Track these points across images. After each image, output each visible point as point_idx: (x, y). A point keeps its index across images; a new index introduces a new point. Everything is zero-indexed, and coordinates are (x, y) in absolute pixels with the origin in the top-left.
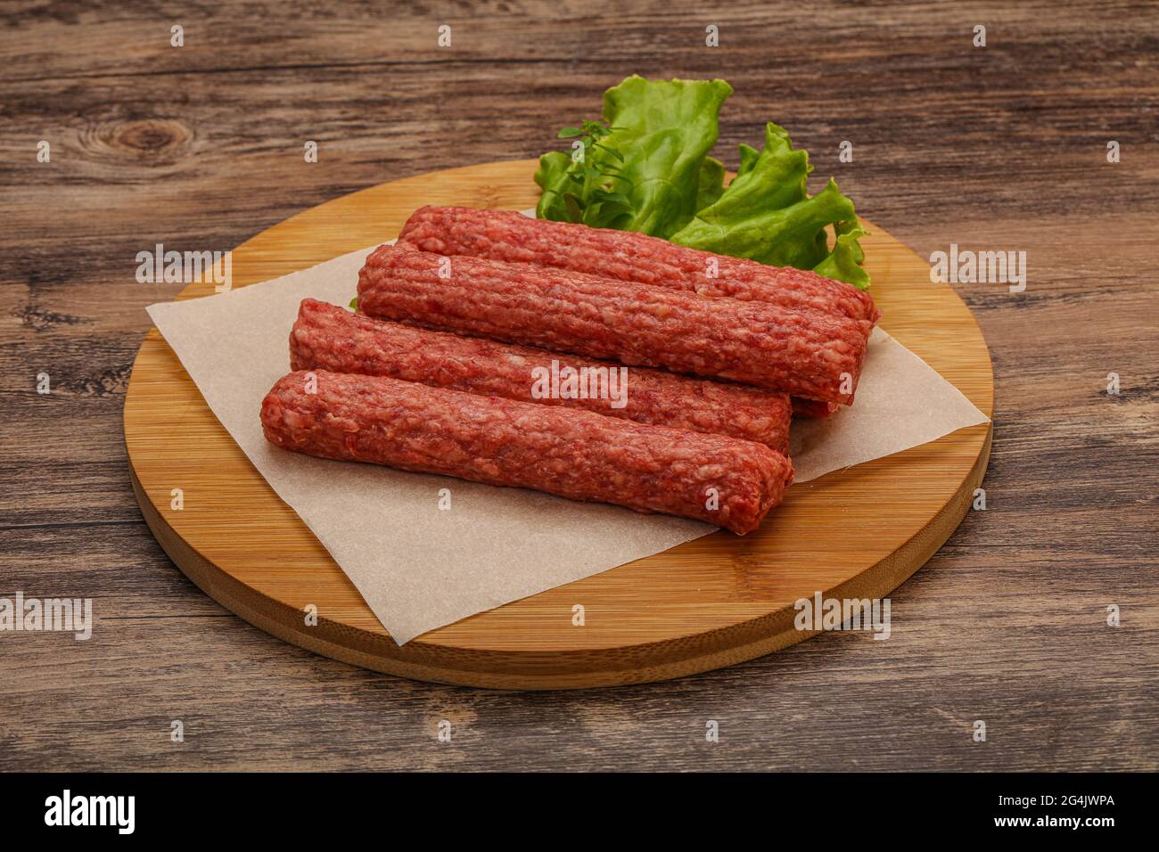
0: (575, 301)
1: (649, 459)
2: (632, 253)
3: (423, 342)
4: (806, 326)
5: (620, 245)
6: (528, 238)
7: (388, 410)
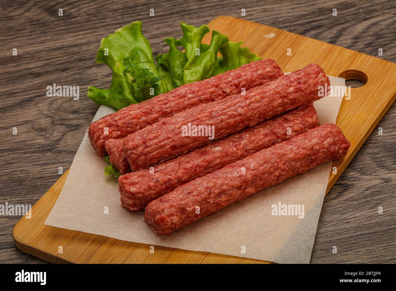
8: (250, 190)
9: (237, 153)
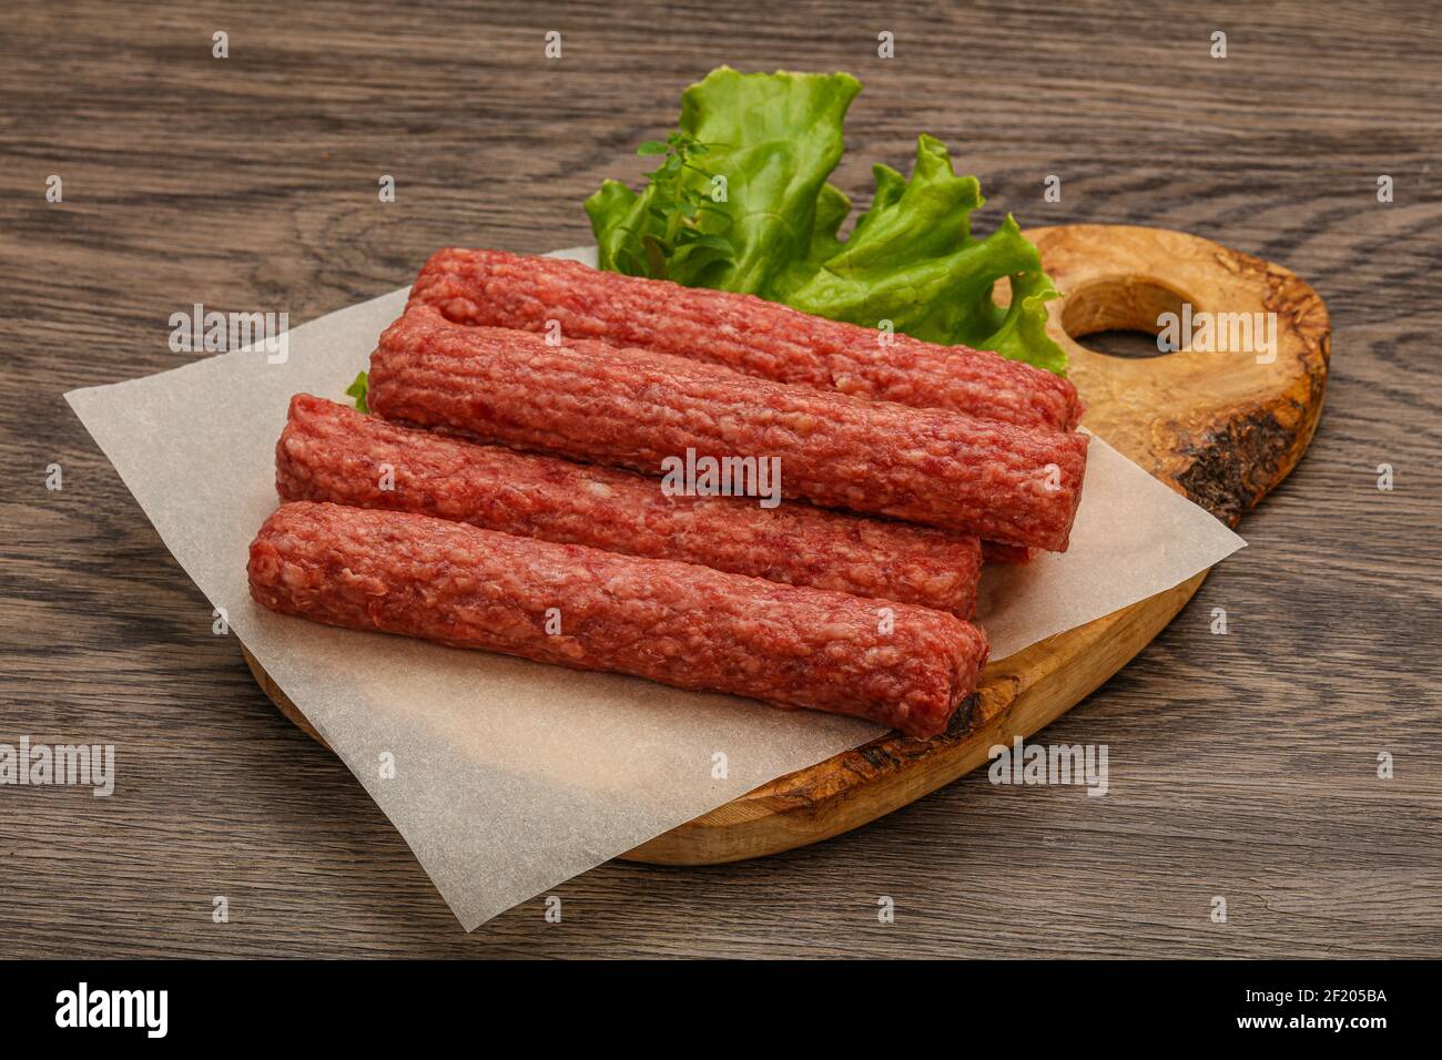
0: (680, 408)
1: (795, 638)
2: (743, 327)
3: (468, 461)
4: (1006, 446)
5: (726, 314)
6: (596, 302)
7: (428, 566)
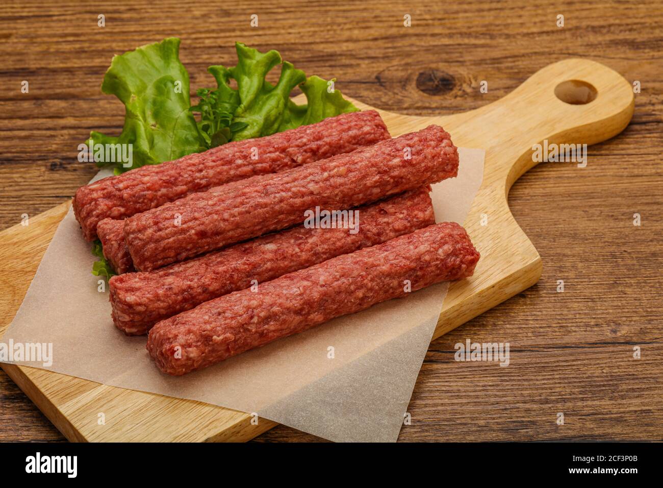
8: (316, 317)
9: (299, 256)
